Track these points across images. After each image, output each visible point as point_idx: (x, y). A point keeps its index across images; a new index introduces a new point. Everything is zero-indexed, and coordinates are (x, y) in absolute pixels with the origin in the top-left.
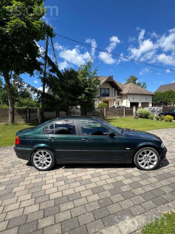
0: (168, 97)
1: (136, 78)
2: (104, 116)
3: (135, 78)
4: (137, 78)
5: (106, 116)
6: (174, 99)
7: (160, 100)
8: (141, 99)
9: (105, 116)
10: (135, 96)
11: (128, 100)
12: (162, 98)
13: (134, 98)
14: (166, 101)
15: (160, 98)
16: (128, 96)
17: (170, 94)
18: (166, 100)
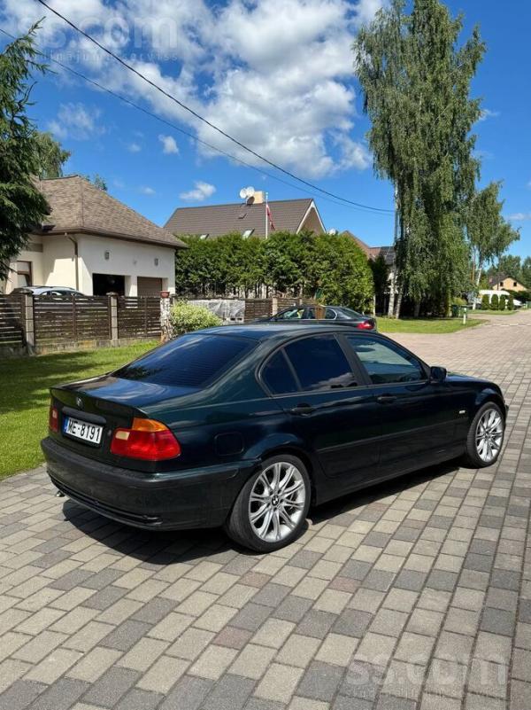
0: (228, 261)
1: (61, 149)
2: (23, 338)
3: (57, 150)
4: (68, 155)
5: (35, 342)
6: (248, 271)
7: (201, 270)
8: (135, 263)
9: (29, 338)
10: (113, 247)
11: (80, 260)
12: (206, 265)
13: (107, 256)
14: (223, 278)
15: (200, 261)
16: (84, 244)
17: (236, 248)
18: (225, 274)
